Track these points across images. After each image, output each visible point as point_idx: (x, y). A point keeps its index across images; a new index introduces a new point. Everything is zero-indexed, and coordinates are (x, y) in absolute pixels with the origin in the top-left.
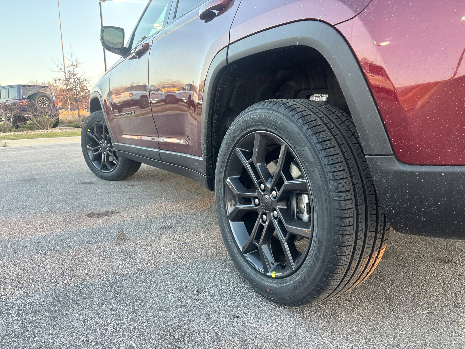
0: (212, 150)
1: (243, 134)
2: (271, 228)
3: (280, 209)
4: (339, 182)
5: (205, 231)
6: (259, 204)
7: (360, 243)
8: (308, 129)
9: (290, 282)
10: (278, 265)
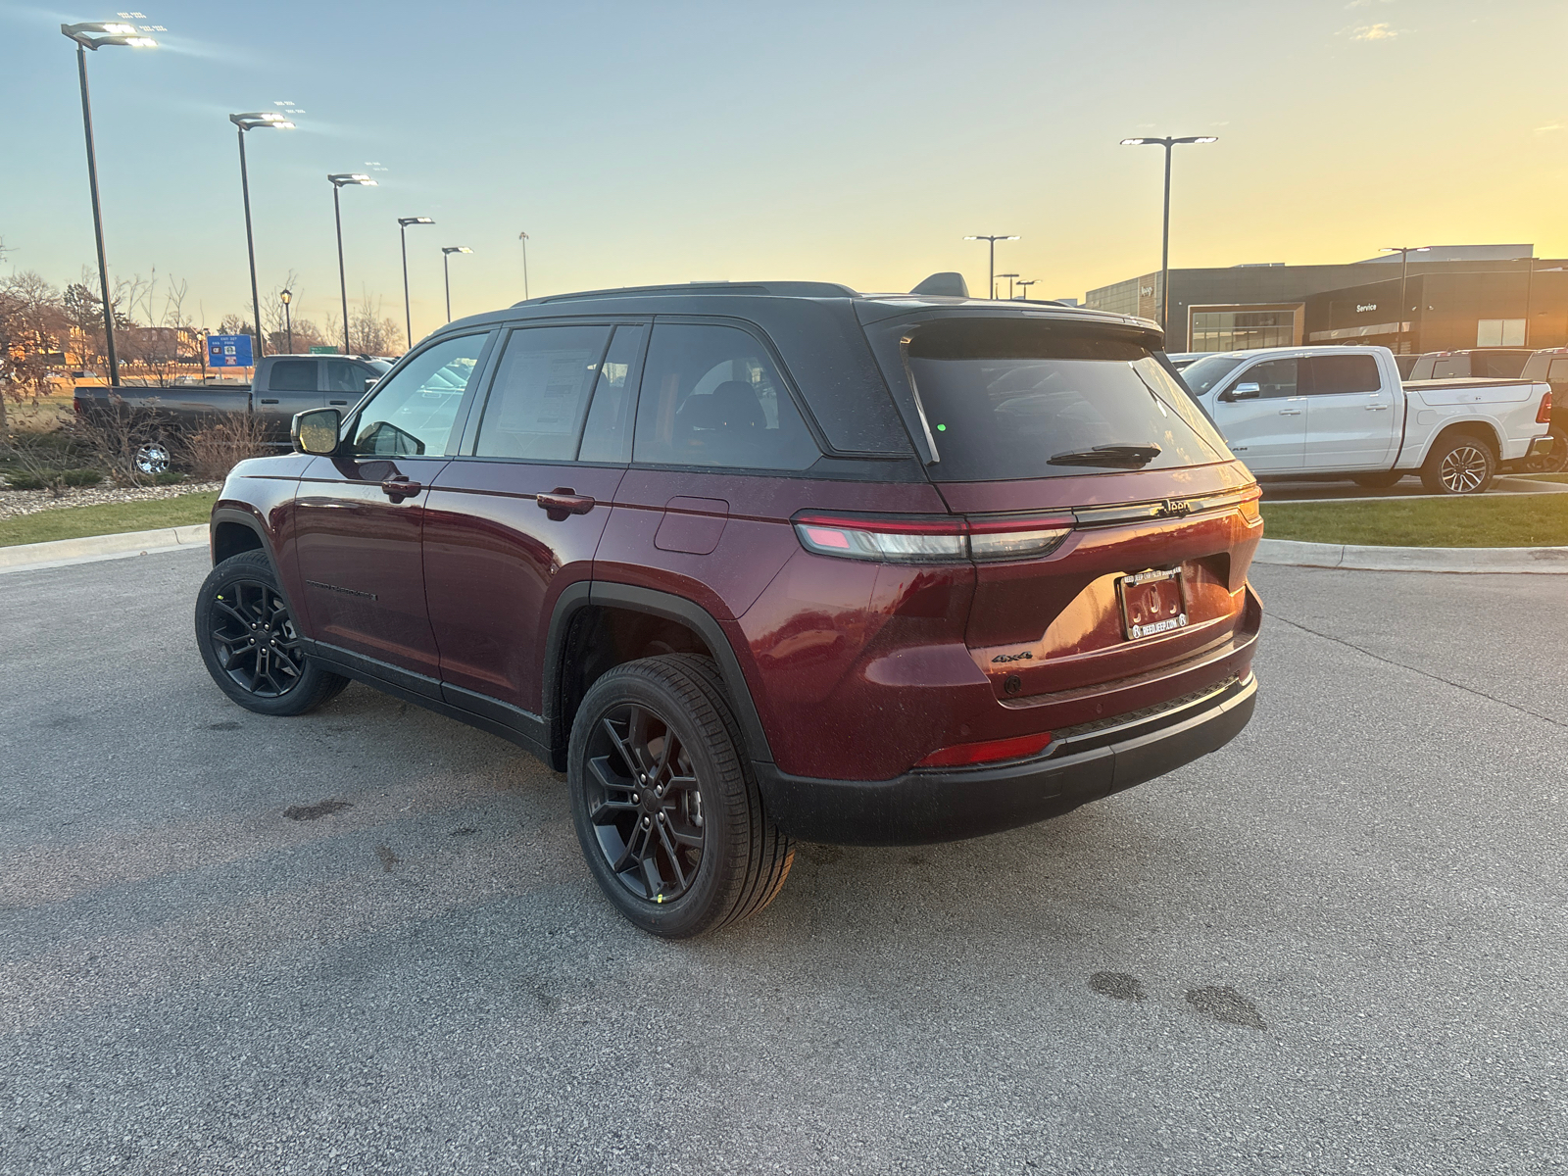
0: (560, 709)
1: (614, 703)
2: (656, 834)
3: (666, 810)
4: (730, 784)
5: (539, 835)
6: (639, 801)
7: (757, 852)
8: (696, 718)
9: (680, 906)
10: (665, 885)
